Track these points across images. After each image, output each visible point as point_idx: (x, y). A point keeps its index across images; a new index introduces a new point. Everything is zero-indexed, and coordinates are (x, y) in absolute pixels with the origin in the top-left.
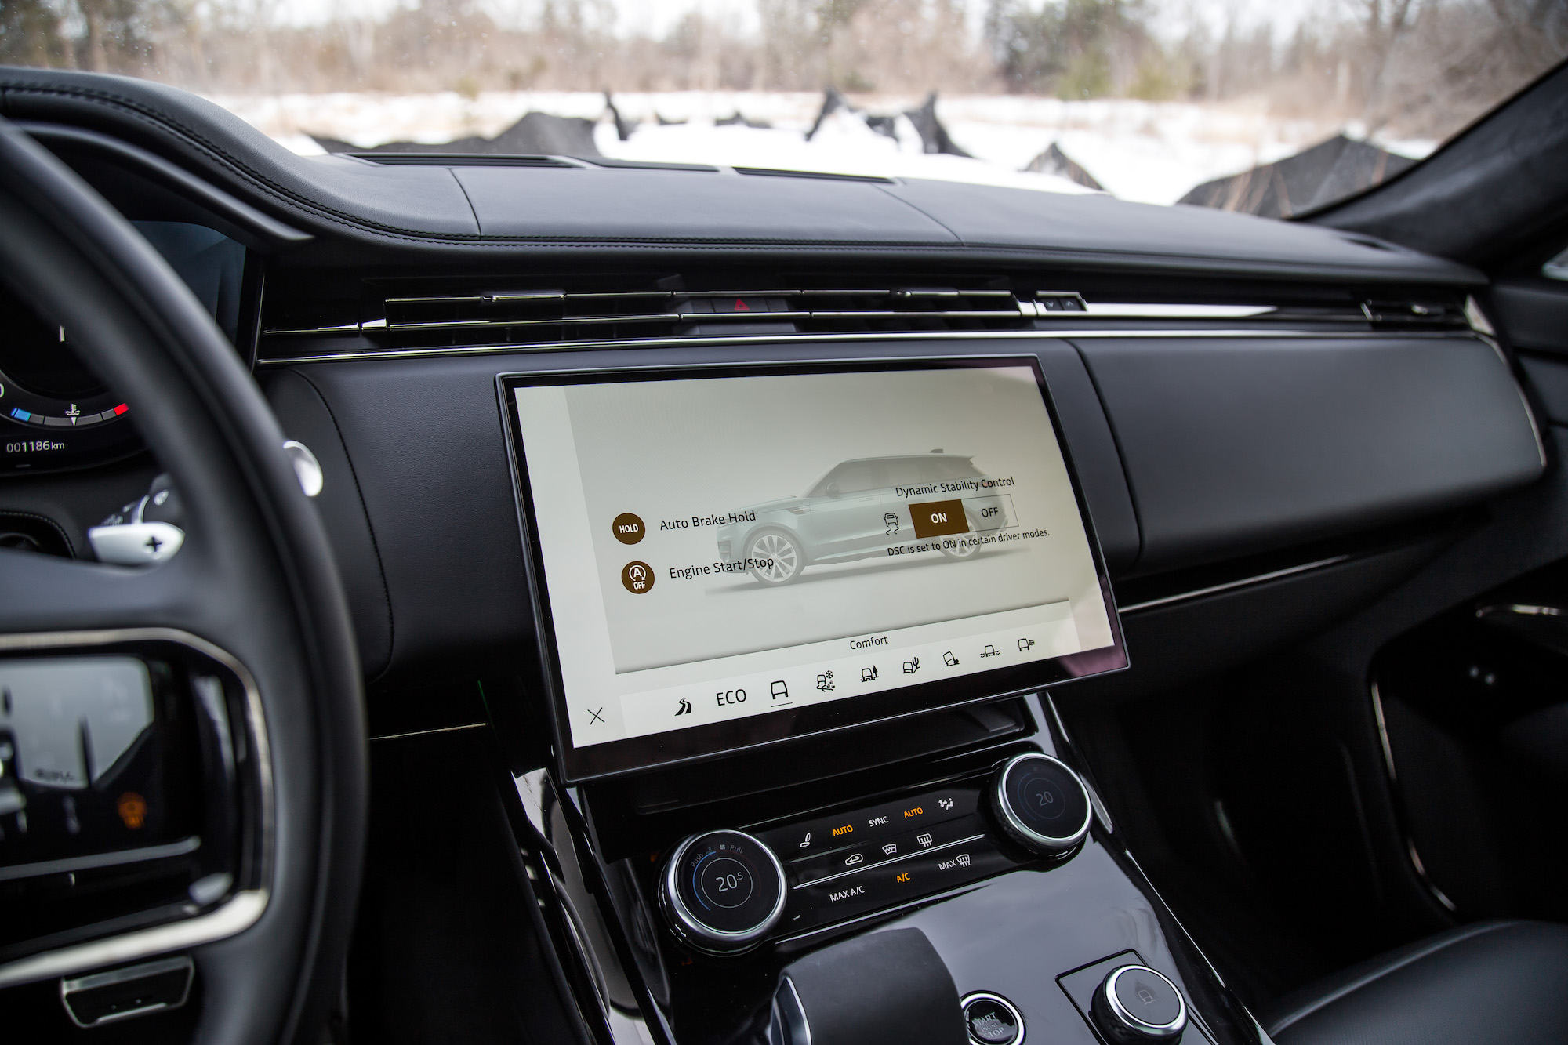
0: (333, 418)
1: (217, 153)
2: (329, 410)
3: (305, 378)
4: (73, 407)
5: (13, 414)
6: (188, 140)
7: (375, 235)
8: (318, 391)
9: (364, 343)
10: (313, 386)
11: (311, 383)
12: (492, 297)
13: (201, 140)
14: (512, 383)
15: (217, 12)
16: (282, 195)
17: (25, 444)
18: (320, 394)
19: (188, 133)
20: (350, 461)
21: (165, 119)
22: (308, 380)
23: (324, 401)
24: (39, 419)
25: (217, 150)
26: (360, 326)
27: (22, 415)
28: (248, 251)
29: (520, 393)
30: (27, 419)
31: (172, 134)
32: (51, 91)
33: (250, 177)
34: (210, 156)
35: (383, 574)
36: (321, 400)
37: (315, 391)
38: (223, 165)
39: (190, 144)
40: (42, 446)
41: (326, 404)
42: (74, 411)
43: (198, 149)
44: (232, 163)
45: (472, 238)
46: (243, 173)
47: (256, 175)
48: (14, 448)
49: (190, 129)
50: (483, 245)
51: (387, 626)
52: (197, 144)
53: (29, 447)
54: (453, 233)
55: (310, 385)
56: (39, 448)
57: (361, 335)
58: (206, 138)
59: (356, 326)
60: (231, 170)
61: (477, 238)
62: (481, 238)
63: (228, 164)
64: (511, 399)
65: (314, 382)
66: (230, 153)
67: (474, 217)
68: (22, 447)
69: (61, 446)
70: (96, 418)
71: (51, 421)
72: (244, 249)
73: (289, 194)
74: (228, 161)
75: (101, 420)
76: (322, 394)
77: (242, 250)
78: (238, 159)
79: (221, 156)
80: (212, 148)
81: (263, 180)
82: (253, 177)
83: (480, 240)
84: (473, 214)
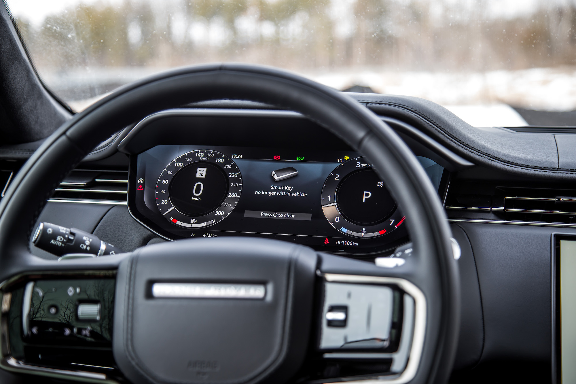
0: (471, 246)
1: (438, 127)
2: (470, 243)
3: (462, 228)
4: (364, 229)
5: (341, 229)
6: (428, 122)
7: (503, 165)
8: (466, 234)
9: (492, 216)
10: (465, 232)
11: (464, 230)
12: (560, 199)
13: (432, 122)
14: (559, 238)
15: (447, 9)
16: (462, 146)
17: (343, 242)
18: (467, 236)
19: (428, 119)
20: (476, 266)
21: (420, 114)
22: (463, 229)
23: (469, 238)
24: (350, 232)
25: (438, 126)
26: (491, 209)
27: (344, 230)
28: (445, 169)
29: (563, 243)
30: (345, 232)
31: (422, 119)
32: (382, 104)
33: (450, 137)
34: (435, 128)
35: (483, 319)
36: (467, 238)
37: (465, 234)
38: (439, 132)
39: (428, 123)
40: (349, 243)
41: (469, 240)
42: (364, 230)
43: (431, 125)
44: (443, 131)
45: (554, 169)
46: (447, 135)
47: (452, 136)
48: (339, 243)
49: (429, 117)
50: (559, 173)
51: (481, 343)
52: (430, 124)
53: (345, 243)
54: (543, 166)
55: (463, 231)
56: (348, 244)
57: (491, 212)
58: (434, 121)
59: (490, 208)
60: (442, 134)
61: (556, 169)
62: (558, 169)
63: (442, 131)
64: (558, 245)
65: (465, 230)
66: (443, 127)
67: (557, 159)
68: (342, 243)
69: (357, 244)
70: (371, 235)
71: (355, 234)
72: (443, 168)
73: (466, 145)
74: (442, 130)
75: (374, 236)
76: (468, 235)
77: (442, 169)
78: (446, 129)
79: (439, 128)
80: (436, 125)
81: (455, 138)
82: (451, 137)
83: (557, 170)
84: (557, 158)
